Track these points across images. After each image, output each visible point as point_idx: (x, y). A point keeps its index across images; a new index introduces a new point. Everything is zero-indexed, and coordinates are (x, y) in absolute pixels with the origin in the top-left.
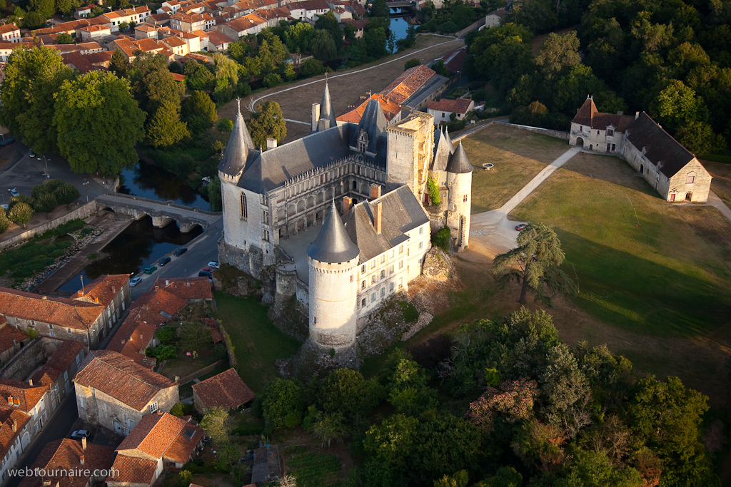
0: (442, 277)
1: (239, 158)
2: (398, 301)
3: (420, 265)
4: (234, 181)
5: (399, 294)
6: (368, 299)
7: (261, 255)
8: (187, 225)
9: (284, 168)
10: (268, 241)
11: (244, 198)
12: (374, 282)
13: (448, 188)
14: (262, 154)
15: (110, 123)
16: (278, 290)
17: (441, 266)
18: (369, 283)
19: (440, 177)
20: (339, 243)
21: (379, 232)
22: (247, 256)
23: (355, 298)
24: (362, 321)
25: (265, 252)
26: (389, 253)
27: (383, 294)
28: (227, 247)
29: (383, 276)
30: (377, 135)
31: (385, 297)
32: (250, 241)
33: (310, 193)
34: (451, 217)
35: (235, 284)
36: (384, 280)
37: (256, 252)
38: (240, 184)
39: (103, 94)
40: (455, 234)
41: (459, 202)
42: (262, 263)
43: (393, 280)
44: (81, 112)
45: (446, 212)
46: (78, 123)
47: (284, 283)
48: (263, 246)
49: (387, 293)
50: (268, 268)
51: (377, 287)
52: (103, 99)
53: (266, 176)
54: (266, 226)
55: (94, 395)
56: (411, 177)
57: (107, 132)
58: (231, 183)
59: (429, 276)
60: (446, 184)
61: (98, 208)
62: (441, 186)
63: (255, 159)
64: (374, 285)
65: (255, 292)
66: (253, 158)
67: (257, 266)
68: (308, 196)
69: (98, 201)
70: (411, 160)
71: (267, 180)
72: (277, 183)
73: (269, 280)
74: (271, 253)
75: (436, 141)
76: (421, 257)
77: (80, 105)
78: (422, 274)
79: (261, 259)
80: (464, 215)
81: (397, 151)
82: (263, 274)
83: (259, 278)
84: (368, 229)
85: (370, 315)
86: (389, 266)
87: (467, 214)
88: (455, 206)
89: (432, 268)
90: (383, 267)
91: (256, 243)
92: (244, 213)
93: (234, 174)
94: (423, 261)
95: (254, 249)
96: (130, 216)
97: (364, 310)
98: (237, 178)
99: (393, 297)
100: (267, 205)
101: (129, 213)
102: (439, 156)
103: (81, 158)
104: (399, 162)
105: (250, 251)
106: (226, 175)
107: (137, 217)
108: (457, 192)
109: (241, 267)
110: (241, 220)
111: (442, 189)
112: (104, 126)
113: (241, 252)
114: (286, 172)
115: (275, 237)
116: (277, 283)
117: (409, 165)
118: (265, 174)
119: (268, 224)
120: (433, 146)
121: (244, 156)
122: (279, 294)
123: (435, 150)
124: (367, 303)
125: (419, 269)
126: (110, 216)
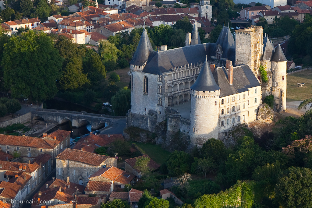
0: (269, 120)
1: (144, 56)
2: (242, 128)
3: (255, 113)
4: (140, 69)
5: (244, 124)
6: (225, 122)
7: (156, 115)
8: (97, 124)
9: (171, 62)
10: (161, 105)
11: (146, 79)
12: (228, 112)
13: (272, 72)
14: (158, 52)
15: (41, 64)
16: (169, 129)
17: (268, 113)
18: (225, 111)
19: (267, 65)
20: (209, 81)
21: (231, 84)
22: (147, 118)
23: (218, 118)
24: (221, 135)
25: (158, 113)
26: (237, 96)
27: (233, 122)
28: (133, 115)
29: (233, 110)
30: (228, 48)
31: (235, 124)
32: (149, 108)
33: (187, 79)
34: (275, 91)
35: (139, 136)
36: (234, 113)
37: (153, 114)
38: (145, 71)
39: (39, 43)
40: (277, 102)
41: (279, 80)
42: (156, 121)
43: (240, 115)
44: (23, 55)
45: (272, 88)
46: (20, 63)
47: (173, 123)
48: (157, 109)
49: (236, 123)
50: (161, 124)
51: (230, 116)
52: (38, 46)
53: (161, 65)
54: (160, 95)
55: (68, 166)
56: (249, 59)
57: (39, 69)
58: (139, 71)
59: (261, 120)
60: (271, 69)
61: (32, 118)
62: (268, 70)
63: (154, 56)
64: (228, 114)
65: (151, 141)
66: (153, 56)
67: (153, 123)
68: (186, 81)
69: (33, 113)
70: (249, 49)
71: (161, 67)
72: (167, 69)
73: (160, 131)
74: (163, 113)
75: (265, 43)
76: (256, 108)
77: (22, 50)
78: (257, 119)
79: (156, 118)
80: (283, 89)
81: (241, 45)
82: (157, 128)
83: (154, 132)
84: (225, 81)
85: (226, 132)
86: (237, 105)
87: (285, 89)
88: (277, 83)
89: (263, 115)
90: (233, 104)
91: (153, 108)
92: (146, 90)
93: (140, 65)
94: (257, 111)
95: (151, 113)
96: (55, 122)
97: (223, 129)
98: (142, 67)
99: (239, 125)
100: (161, 82)
101: (55, 119)
102: (267, 52)
103: (20, 86)
104: (242, 51)
105: (149, 114)
106: (136, 66)
107: (60, 122)
108: (278, 74)
109: (142, 126)
110: (144, 94)
111: (269, 73)
112: (37, 65)
113: (143, 117)
114: (172, 64)
115: (166, 102)
116: (168, 124)
117: (248, 52)
118: (160, 64)
119: (161, 94)
120: (263, 46)
121: (147, 54)
122: (169, 131)
123: (264, 48)
124: (225, 125)
125: (255, 116)
126: (41, 122)
